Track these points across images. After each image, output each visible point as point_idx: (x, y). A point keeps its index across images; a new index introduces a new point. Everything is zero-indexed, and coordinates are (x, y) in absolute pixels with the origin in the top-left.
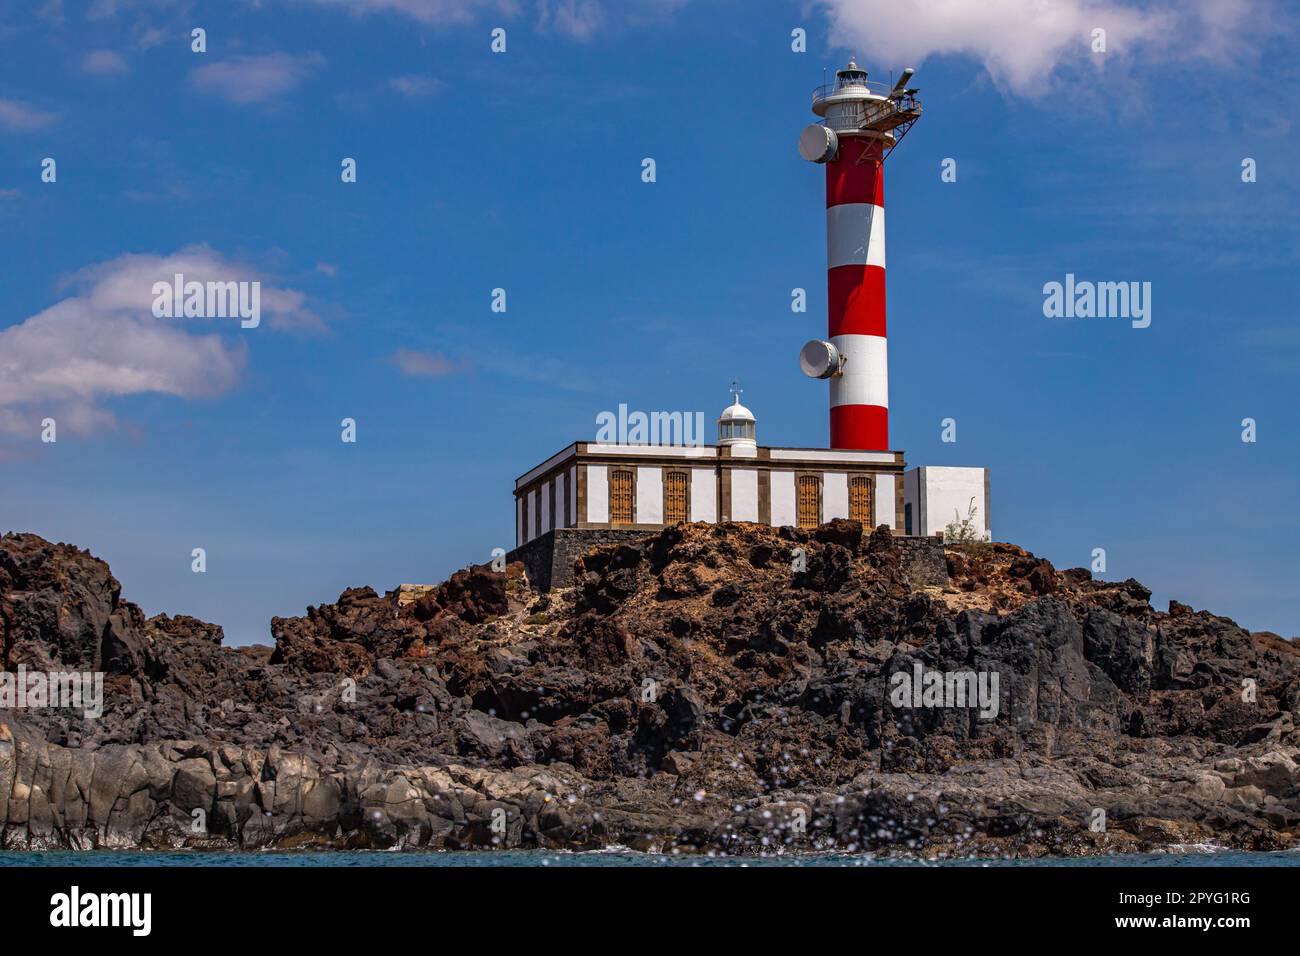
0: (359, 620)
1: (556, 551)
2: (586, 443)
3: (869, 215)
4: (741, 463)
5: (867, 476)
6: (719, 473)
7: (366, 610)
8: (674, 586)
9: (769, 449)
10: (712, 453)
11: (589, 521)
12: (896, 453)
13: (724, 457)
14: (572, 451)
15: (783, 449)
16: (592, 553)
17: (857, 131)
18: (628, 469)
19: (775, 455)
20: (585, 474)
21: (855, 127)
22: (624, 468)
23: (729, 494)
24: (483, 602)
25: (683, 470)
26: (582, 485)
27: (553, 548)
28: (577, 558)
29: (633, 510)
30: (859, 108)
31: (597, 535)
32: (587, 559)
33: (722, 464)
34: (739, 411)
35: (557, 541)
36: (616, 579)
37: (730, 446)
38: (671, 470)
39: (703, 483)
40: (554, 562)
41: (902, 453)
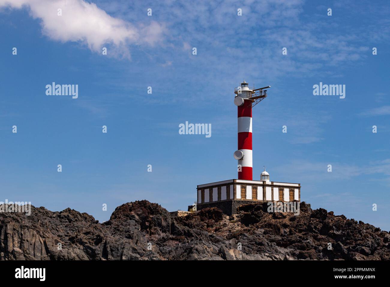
0: (195, 221)
1: (233, 205)
2: (236, 180)
3: (250, 120)
4: (268, 185)
5: (293, 189)
6: (263, 188)
7: (197, 219)
8: (278, 216)
9: (273, 182)
10: (262, 183)
11: (237, 198)
12: (299, 184)
13: (264, 184)
14: (232, 181)
15: (276, 182)
16: (241, 206)
17: (248, 99)
18: (245, 186)
19: (275, 184)
20: (236, 187)
21: (247, 98)
22: (244, 186)
23: (266, 193)
24: (217, 217)
25: (256, 187)
26: (234, 190)
27: (232, 205)
28: (237, 207)
29: (246, 196)
30: (248, 93)
31: (241, 202)
32: (240, 208)
33: (264, 186)
34: (266, 173)
35: (233, 203)
36: (258, 213)
37: (266, 181)
38: (253, 187)
39: (260, 189)
40: (232, 208)
41: (300, 184)
